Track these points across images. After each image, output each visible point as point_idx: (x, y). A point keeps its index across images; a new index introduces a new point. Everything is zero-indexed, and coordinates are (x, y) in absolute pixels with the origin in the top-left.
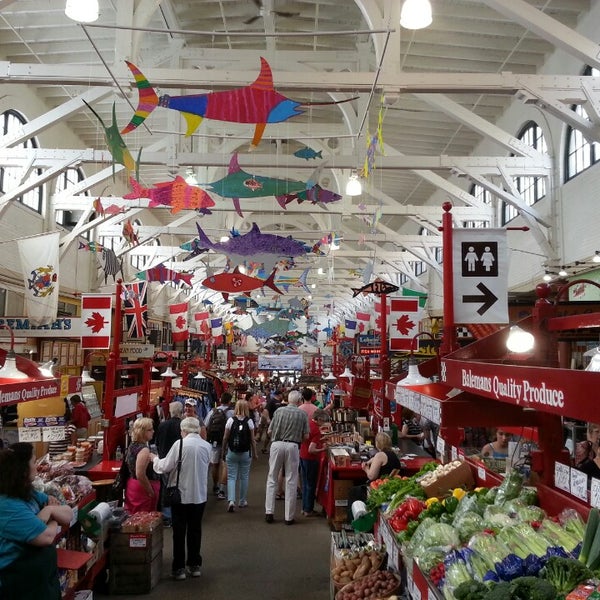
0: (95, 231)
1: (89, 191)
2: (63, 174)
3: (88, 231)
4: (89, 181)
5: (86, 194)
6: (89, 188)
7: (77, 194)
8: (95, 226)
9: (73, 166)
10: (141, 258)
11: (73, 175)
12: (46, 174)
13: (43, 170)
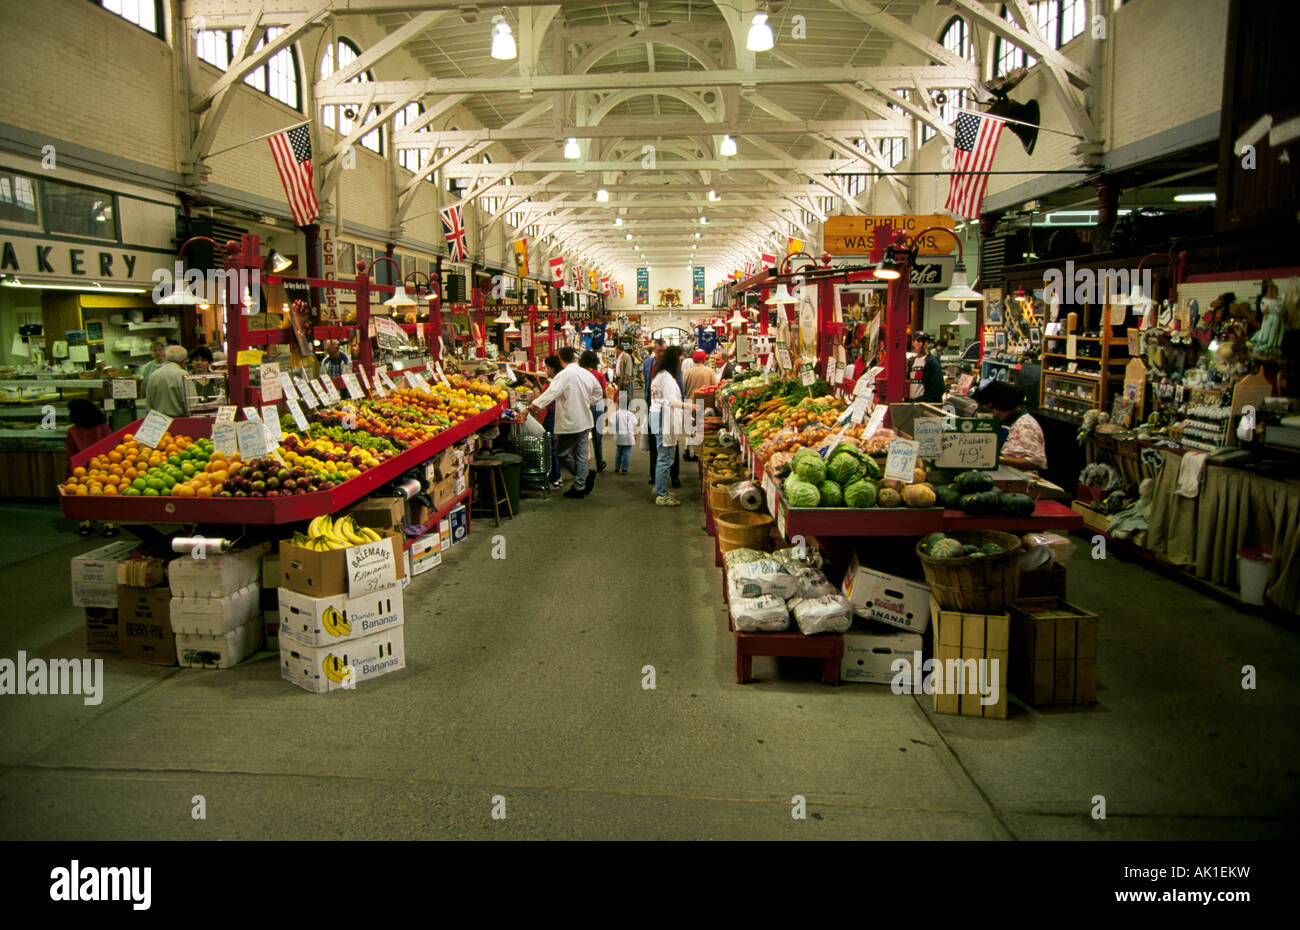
0: (441, 173)
1: (431, 126)
2: (402, 112)
3: (432, 173)
4: (431, 113)
5: (428, 130)
6: (431, 121)
7: (418, 131)
8: (440, 168)
9: (416, 99)
10: (493, 201)
11: (414, 109)
12: (385, 114)
13: (382, 107)
